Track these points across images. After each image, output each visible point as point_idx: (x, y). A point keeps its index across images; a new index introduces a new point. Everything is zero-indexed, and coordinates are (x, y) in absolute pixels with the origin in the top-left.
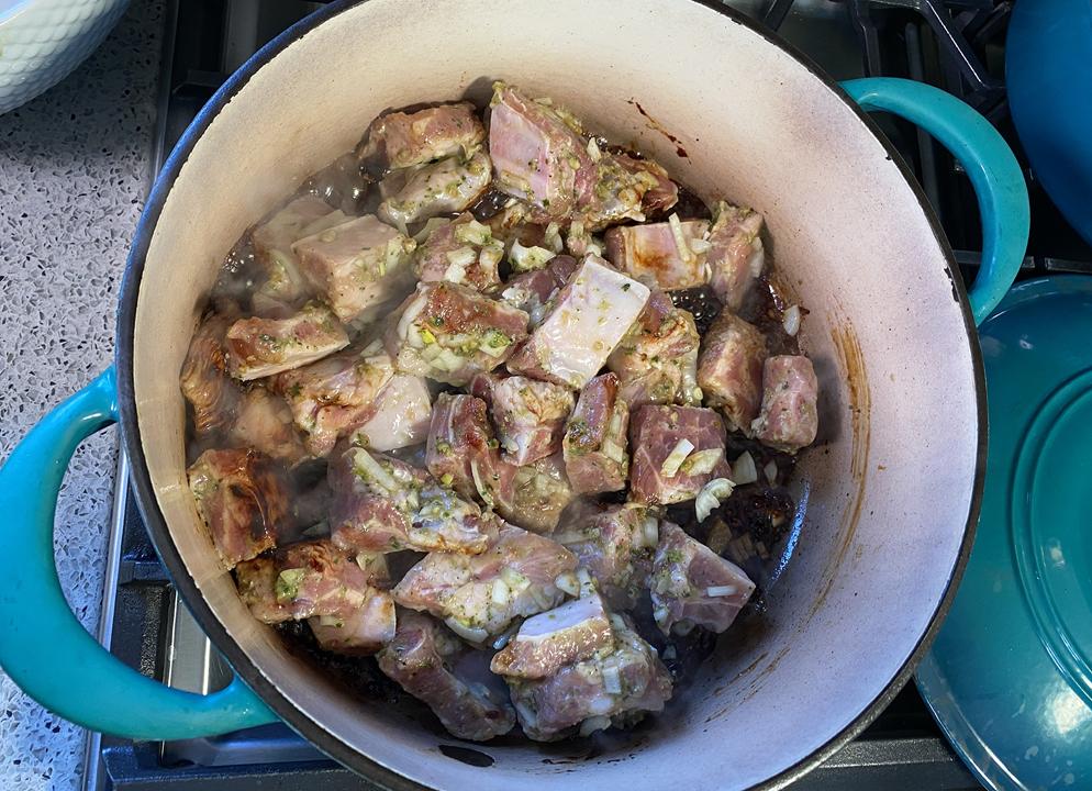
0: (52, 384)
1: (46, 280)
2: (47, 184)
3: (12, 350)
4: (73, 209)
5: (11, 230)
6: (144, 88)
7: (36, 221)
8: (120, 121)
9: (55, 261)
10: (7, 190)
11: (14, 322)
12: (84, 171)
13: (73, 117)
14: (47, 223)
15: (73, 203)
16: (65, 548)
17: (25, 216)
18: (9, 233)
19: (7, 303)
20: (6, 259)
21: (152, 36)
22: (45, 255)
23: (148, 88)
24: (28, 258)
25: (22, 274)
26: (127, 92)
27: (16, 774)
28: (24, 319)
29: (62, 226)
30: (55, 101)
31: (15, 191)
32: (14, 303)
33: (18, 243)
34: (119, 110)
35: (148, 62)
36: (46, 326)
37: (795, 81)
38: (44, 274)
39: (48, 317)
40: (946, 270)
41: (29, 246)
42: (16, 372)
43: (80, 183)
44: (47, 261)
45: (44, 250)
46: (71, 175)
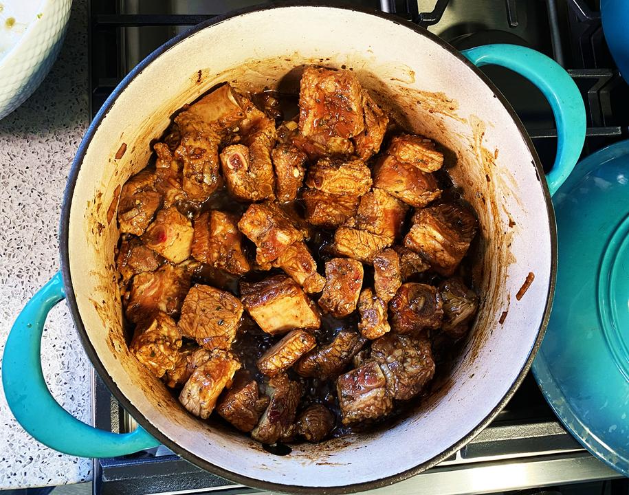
0: (53, 259)
1: (42, 202)
2: (37, 148)
3: (30, 243)
4: (52, 161)
5: (21, 177)
6: (82, 86)
7: (33, 171)
8: (71, 107)
9: (46, 191)
10: (16, 154)
11: (29, 227)
12: (55, 138)
13: (46, 108)
14: (39, 170)
15: (51, 157)
16: (71, 346)
17: (27, 168)
18: (20, 179)
19: (24, 218)
20: (21, 193)
21: (82, 54)
22: (40, 188)
23: (84, 86)
24: (32, 192)
25: (30, 201)
26: (73, 90)
28: (34, 225)
29: (47, 172)
30: (35, 100)
31: (21, 155)
32: (28, 217)
33: (26, 183)
34: (70, 101)
35: (82, 70)
36: (46, 228)
37: (437, 54)
38: (41, 199)
39: (46, 223)
40: (532, 162)
41: (31, 185)
42: (33, 254)
43: (54, 146)
44: (42, 192)
45: (39, 185)
46: (48, 142)
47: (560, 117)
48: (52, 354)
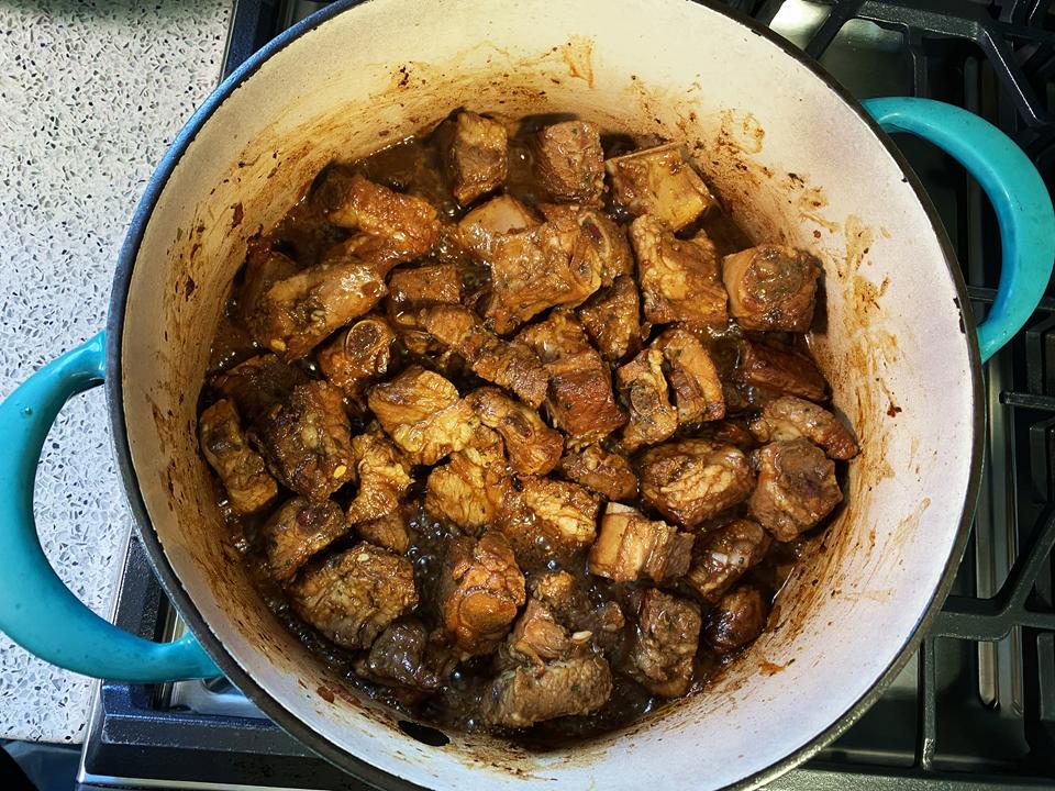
1: (102, 256)
2: (112, 169)
3: (67, 318)
4: (132, 194)
5: (77, 209)
6: (206, 85)
7: (98, 204)
8: (182, 115)
9: (112, 239)
10: (76, 172)
11: (71, 292)
12: (145, 159)
13: (140, 109)
14: (108, 204)
15: (133, 187)
16: (97, 501)
17: (90, 197)
18: (74, 212)
19: (67, 275)
20: (70, 235)
21: (218, 38)
22: (103, 233)
23: (209, 86)
24: (89, 236)
25: (83, 250)
26: (191, 88)
27: (35, 699)
28: (80, 290)
29: (121, 208)
30: (125, 93)
31: (82, 175)
32: (74, 275)
33: (81, 221)
34: (182, 104)
35: (212, 62)
36: (99, 298)
37: (814, 98)
38: (101, 251)
39: (101, 290)
40: (956, 300)
41: (90, 225)
42: (68, 338)
43: (140, 171)
44: (105, 239)
45: (103, 228)
46: (134, 162)
47: (1012, 233)
48: (62, 509)
